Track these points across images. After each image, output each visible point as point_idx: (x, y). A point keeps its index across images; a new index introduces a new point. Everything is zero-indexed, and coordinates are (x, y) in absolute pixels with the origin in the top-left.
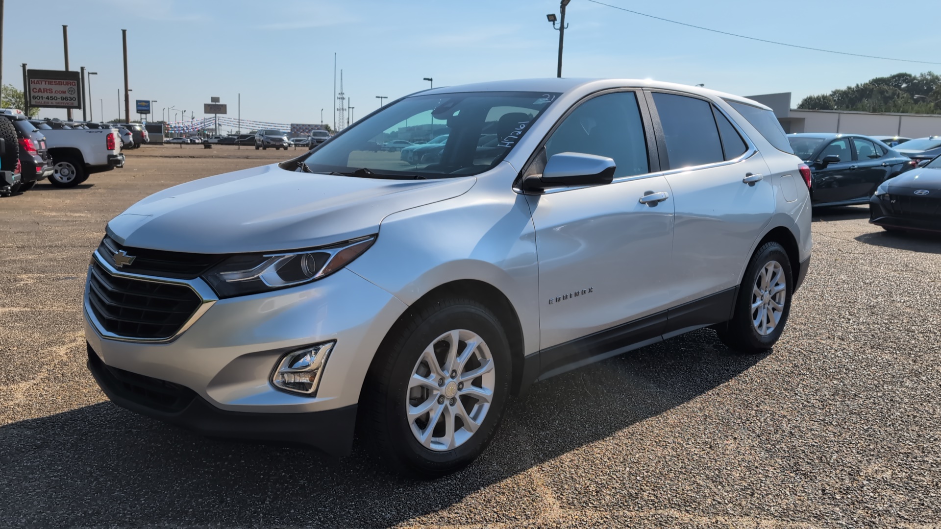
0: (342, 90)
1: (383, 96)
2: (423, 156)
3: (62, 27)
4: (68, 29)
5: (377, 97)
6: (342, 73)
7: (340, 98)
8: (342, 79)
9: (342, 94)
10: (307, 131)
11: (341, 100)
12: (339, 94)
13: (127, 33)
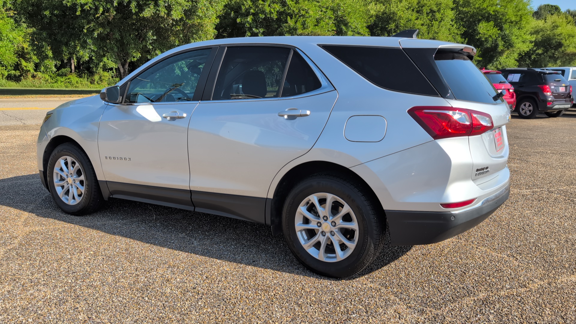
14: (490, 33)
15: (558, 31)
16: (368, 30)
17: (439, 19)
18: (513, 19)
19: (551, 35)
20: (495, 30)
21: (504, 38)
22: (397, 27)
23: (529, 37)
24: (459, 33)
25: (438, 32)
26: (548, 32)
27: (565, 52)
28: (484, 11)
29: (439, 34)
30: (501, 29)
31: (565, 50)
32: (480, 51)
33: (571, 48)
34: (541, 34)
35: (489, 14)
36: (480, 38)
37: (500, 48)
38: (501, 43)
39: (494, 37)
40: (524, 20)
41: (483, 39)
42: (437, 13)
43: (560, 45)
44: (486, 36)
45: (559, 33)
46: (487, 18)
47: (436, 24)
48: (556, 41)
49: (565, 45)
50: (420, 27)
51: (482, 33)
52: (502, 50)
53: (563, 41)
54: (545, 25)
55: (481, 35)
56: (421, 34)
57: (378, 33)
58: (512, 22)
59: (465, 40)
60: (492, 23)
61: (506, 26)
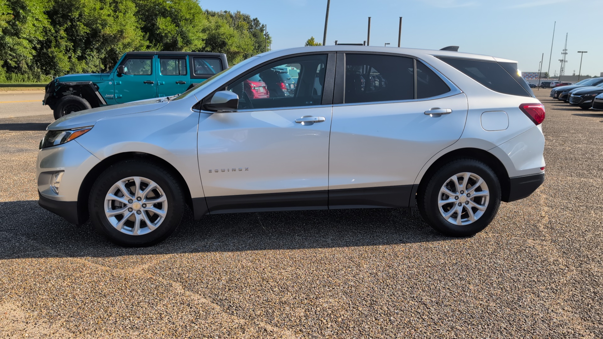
0: (566, 47)
1: (583, 51)
2: (561, 94)
3: (368, 18)
4: (371, 19)
5: (578, 52)
6: (567, 35)
7: (563, 54)
8: (566, 40)
9: (566, 50)
10: (527, 77)
11: (564, 55)
12: (563, 50)
13: (402, 19)
14: (169, 28)
15: (222, 30)
16: (46, 17)
17: (123, 11)
18: (188, 17)
19: (217, 34)
20: (173, 26)
21: (183, 34)
22: (80, 15)
23: (201, 35)
24: (139, 26)
25: (125, 24)
26: (214, 32)
27: (229, 51)
28: (161, 6)
29: (126, 27)
30: (178, 25)
31: (229, 48)
32: (162, 46)
33: (233, 47)
34: (207, 32)
35: (166, 10)
36: (160, 33)
37: (180, 44)
38: (179, 39)
39: (172, 33)
40: (196, 18)
41: (163, 35)
42: (120, 4)
43: (224, 44)
44: (166, 32)
45: (223, 33)
46: (164, 13)
47: (121, 15)
48: (220, 40)
49: (229, 44)
50: (105, 17)
51: (161, 28)
52: (181, 46)
53: (226, 40)
54: (210, 24)
55: (160, 30)
56: (109, 25)
57: (59, 21)
58: (186, 20)
59: (146, 34)
60: (168, 18)
61: (182, 23)
